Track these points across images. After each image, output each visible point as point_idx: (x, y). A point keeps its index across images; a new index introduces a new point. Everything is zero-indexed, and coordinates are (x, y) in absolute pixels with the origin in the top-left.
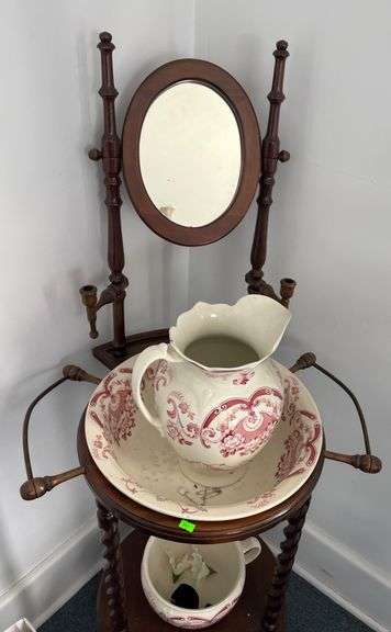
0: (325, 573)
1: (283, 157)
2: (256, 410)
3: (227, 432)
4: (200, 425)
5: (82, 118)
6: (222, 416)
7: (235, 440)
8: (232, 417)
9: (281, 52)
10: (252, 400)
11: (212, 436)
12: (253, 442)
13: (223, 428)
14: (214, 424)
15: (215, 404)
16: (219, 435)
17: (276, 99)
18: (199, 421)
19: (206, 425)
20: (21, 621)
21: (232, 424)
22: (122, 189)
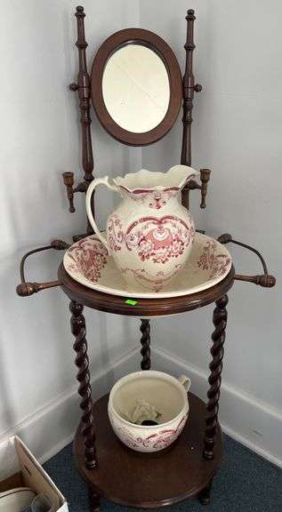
0: (255, 434)
1: (197, 88)
2: (165, 226)
3: (142, 237)
4: (125, 232)
5: (65, 65)
6: (140, 226)
7: (147, 245)
8: (146, 227)
9: (191, 17)
10: (162, 219)
11: (132, 240)
12: (161, 250)
13: (139, 234)
14: (134, 231)
15: (137, 218)
16: (136, 240)
17: (189, 48)
18: (125, 230)
19: (128, 232)
20: (14, 437)
21: (145, 232)
22: (92, 110)
